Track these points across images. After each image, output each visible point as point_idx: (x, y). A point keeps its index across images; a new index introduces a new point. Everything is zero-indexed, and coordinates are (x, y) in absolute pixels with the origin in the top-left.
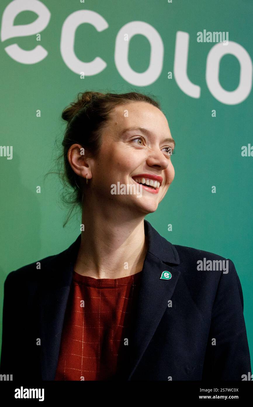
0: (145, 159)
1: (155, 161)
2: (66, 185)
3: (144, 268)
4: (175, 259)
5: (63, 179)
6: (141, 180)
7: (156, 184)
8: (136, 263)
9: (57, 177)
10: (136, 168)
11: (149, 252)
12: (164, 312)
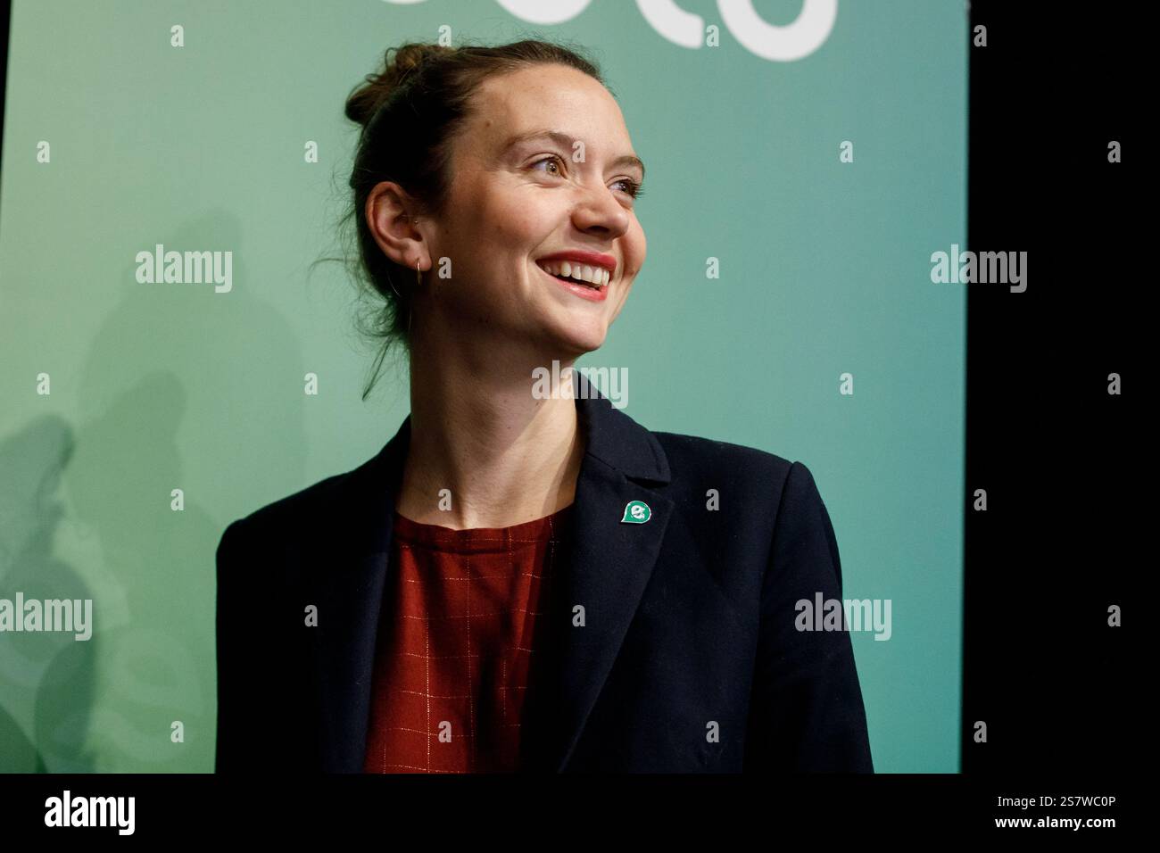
0: (568, 211)
1: (593, 217)
2: (366, 291)
3: (578, 495)
4: (659, 469)
5: (357, 275)
6: (560, 268)
7: (599, 276)
8: (557, 484)
9: (339, 269)
10: (546, 236)
11: (590, 454)
12: (636, 607)
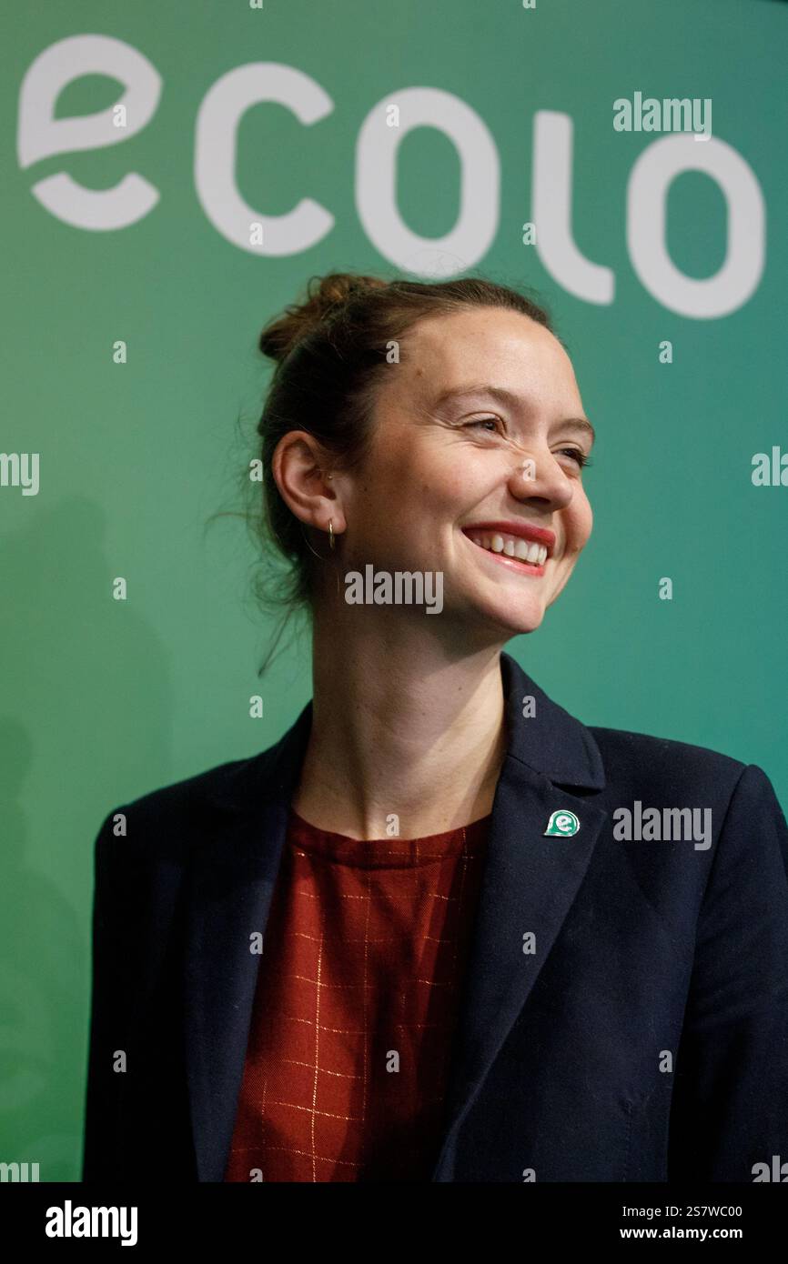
0: (506, 476)
2: (269, 552)
5: (260, 534)
9: (241, 525)
